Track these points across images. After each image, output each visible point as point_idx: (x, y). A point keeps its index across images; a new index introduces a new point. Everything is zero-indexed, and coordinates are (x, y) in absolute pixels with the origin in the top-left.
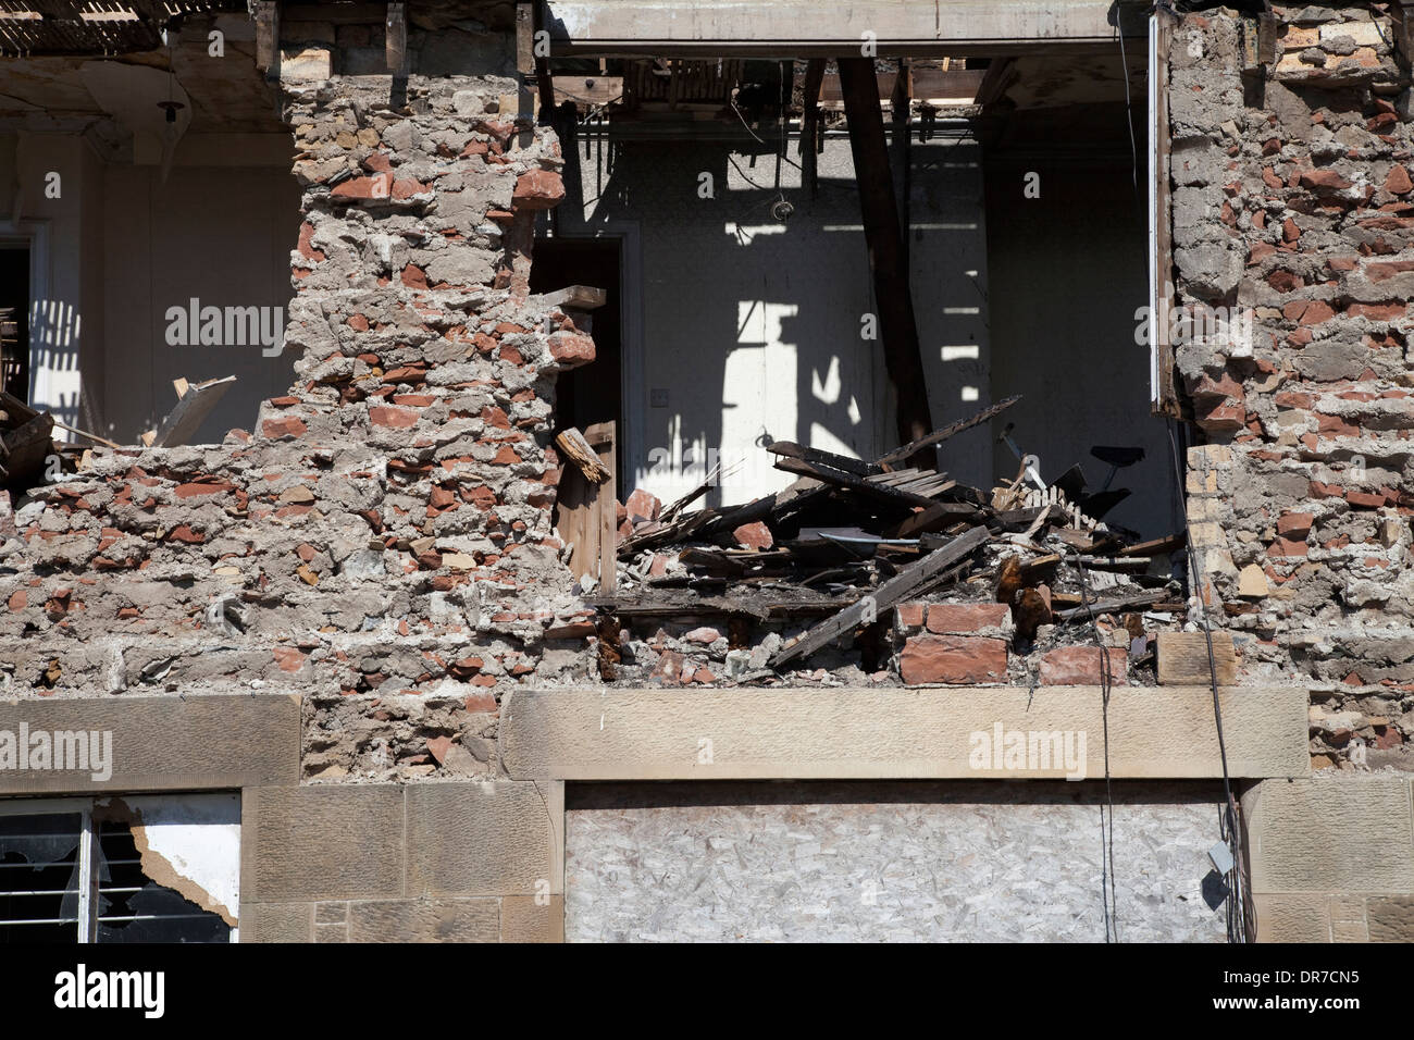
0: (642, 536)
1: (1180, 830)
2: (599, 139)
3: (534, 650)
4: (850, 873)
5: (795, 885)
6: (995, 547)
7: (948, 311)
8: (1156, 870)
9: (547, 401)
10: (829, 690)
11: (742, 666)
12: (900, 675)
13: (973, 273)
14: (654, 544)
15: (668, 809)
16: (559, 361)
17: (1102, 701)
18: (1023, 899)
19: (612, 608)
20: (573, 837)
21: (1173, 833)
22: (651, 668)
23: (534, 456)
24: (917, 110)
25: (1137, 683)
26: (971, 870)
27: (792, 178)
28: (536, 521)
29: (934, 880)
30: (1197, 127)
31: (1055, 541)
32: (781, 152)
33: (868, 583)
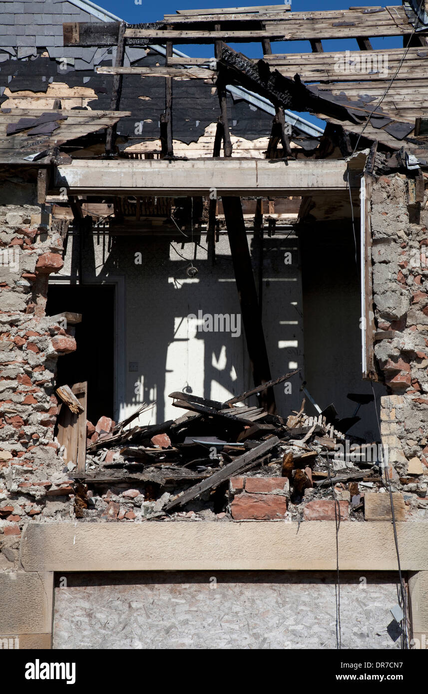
0: (102, 441)
1: (377, 598)
2: (104, 234)
3: (41, 501)
4: (204, 621)
5: (175, 627)
6: (284, 447)
7: (282, 323)
8: (364, 619)
9: (51, 371)
10: (194, 523)
11: (150, 510)
12: (231, 514)
13: (295, 303)
14: (109, 445)
15: (109, 586)
16: (56, 351)
17: (336, 529)
18: (294, 635)
19: (82, 479)
20: (59, 602)
21: (374, 600)
22: (102, 511)
23: (44, 400)
24: (266, 220)
25: (354, 519)
26: (267, 619)
27: (203, 255)
28: (45, 434)
29: (248, 624)
30: (385, 233)
31: (316, 444)
32: (197, 241)
33: (218, 466)
